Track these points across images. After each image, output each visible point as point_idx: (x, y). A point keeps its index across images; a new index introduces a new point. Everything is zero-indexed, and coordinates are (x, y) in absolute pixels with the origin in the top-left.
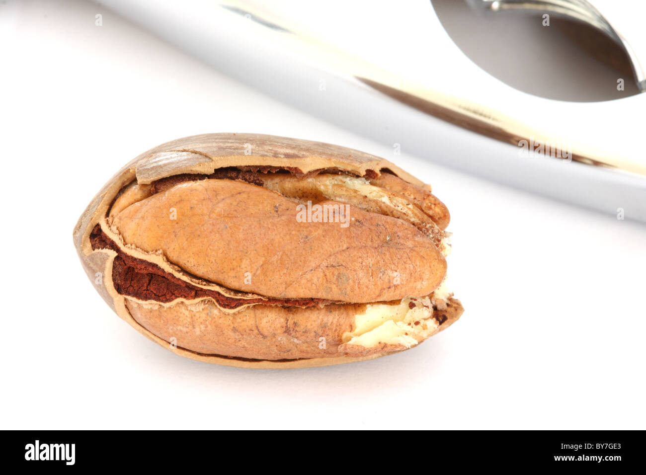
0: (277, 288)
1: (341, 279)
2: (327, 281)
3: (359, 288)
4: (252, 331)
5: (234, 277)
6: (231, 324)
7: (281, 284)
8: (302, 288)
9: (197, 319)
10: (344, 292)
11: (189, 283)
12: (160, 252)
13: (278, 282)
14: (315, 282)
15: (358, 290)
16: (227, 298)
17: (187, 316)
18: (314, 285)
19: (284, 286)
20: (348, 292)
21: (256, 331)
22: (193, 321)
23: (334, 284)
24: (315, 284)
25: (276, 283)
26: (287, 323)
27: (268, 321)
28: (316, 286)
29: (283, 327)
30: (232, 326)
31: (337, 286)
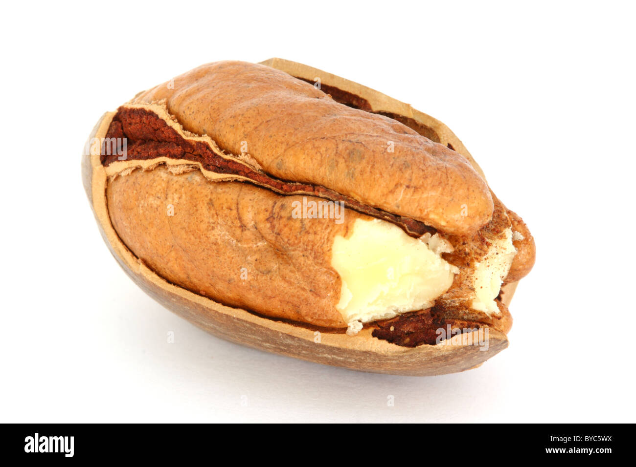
0: (276, 147)
1: (354, 154)
2: (336, 153)
3: (371, 172)
4: (231, 210)
5: (231, 126)
6: (209, 194)
7: (282, 143)
8: (304, 154)
9: (173, 185)
10: (351, 172)
11: (179, 135)
12: (163, 101)
13: (279, 140)
14: (321, 151)
15: (368, 174)
16: (216, 155)
17: (163, 180)
18: (319, 154)
19: (284, 147)
20: (356, 175)
21: (234, 212)
22: (167, 188)
23: (344, 158)
24: (321, 154)
25: (277, 141)
26: (273, 207)
27: (252, 199)
28: (322, 156)
29: (267, 211)
30: (209, 198)
31: (346, 161)
